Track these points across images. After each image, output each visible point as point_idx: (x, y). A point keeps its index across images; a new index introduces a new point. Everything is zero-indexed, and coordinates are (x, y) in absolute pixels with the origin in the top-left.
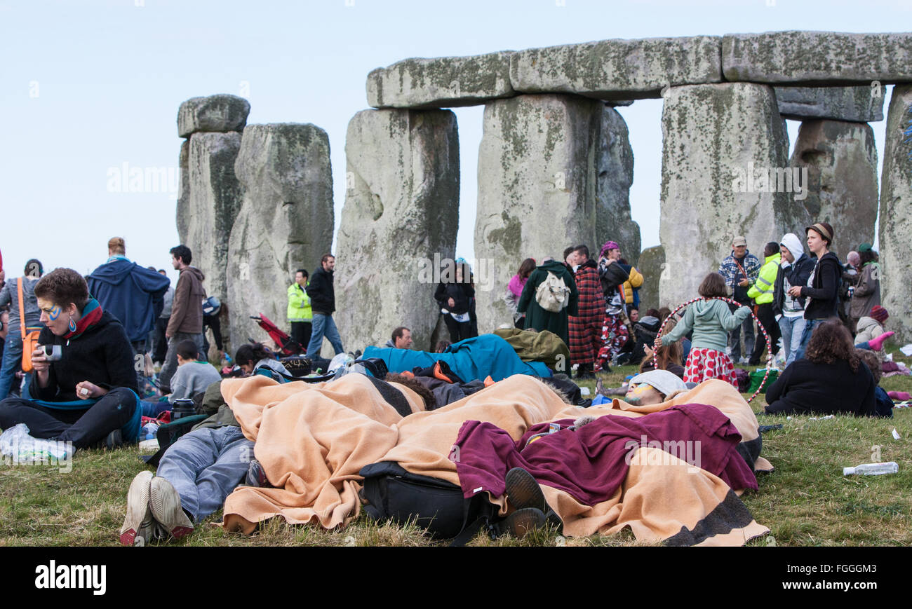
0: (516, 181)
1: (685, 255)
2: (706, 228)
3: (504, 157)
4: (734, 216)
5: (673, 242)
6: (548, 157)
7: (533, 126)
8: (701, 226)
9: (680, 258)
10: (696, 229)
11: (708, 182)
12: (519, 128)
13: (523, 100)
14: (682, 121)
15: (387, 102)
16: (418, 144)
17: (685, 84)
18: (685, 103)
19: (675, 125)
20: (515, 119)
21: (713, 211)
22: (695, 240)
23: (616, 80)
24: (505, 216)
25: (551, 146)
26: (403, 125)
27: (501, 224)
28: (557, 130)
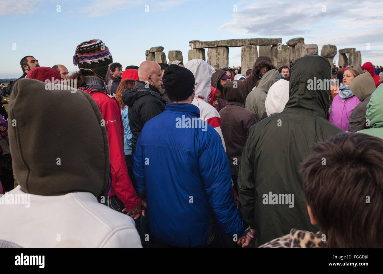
0: (218, 59)
1: (245, 69)
2: (249, 65)
3: (216, 55)
4: (253, 63)
5: (243, 67)
6: (224, 55)
7: (221, 51)
8: (248, 65)
9: (244, 69)
10: (247, 65)
11: (249, 59)
12: (219, 51)
13: (219, 48)
14: (245, 50)
15: (197, 47)
16: (201, 53)
17: (245, 45)
18: (246, 48)
19: (244, 51)
20: (218, 50)
21: (249, 63)
22: (247, 67)
23: (235, 45)
24: (217, 63)
25: (224, 54)
26: (198, 51)
27: (216, 65)
28: (225, 51)
